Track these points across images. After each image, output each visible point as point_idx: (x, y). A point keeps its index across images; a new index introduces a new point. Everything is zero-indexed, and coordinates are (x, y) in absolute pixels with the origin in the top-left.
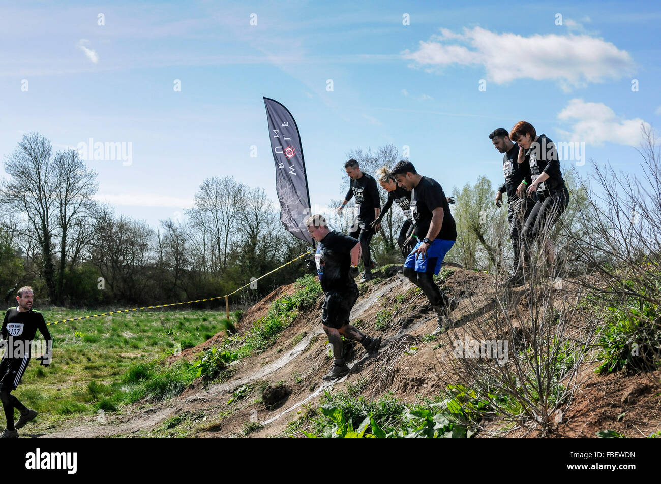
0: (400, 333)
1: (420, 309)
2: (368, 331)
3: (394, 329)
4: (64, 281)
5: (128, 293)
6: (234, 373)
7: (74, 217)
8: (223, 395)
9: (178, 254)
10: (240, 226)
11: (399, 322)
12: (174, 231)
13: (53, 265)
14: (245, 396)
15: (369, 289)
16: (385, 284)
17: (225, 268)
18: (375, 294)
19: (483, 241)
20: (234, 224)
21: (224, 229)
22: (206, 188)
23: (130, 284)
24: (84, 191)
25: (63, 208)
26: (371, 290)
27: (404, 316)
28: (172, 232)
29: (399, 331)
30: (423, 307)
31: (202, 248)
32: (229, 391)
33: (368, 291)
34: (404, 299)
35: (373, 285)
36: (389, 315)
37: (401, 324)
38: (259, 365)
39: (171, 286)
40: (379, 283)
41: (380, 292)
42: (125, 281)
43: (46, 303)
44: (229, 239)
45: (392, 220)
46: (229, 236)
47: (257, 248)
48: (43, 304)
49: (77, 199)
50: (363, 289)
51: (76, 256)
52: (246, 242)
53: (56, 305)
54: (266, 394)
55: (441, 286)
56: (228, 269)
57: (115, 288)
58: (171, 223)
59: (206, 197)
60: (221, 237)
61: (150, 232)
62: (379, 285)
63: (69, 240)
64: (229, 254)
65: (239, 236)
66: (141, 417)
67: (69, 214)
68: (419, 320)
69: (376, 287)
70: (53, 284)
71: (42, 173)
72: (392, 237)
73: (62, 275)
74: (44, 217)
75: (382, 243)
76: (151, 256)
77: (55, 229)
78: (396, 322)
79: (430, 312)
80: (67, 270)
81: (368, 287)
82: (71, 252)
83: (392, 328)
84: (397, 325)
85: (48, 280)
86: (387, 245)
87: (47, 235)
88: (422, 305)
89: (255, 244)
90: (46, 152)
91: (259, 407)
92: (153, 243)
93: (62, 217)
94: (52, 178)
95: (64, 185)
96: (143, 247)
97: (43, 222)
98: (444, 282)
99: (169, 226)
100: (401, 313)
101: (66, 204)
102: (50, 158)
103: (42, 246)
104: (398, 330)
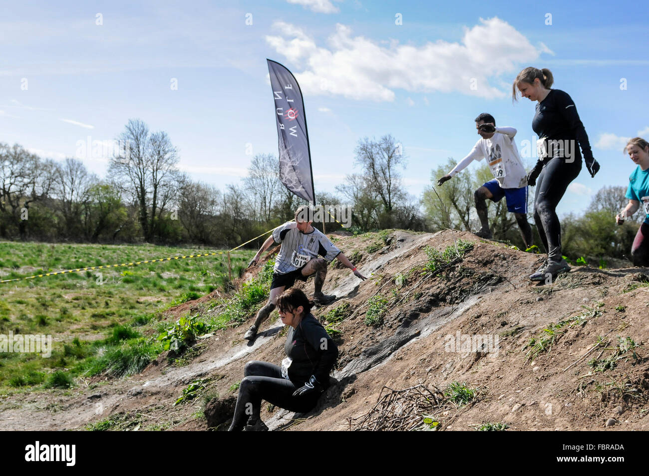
0: (400, 333)
1: (428, 299)
2: (356, 325)
3: (391, 327)
4: (154, 226)
5: (199, 235)
6: (202, 351)
7: (162, 179)
8: (176, 386)
9: (237, 209)
10: (280, 190)
11: (398, 316)
12: (235, 191)
13: (147, 214)
14: (195, 396)
15: (363, 258)
16: (381, 254)
17: (269, 220)
18: (369, 265)
19: (456, 207)
20: (276, 188)
21: (269, 192)
22: (256, 163)
23: (201, 229)
24: (170, 161)
25: (155, 174)
26: (365, 259)
27: (406, 307)
28: (233, 193)
29: (398, 331)
30: (433, 295)
31: (253, 204)
32: (184, 382)
33: (362, 260)
34: (406, 280)
35: (368, 254)
36: (385, 303)
37: (400, 321)
38: (231, 342)
39: (230, 232)
40: (375, 251)
41: (376, 262)
42: (197, 227)
43: (142, 240)
44: (272, 199)
45: (391, 189)
46: (273, 196)
47: (292, 206)
48: (139, 241)
49: (165, 167)
50: (356, 257)
51: (163, 208)
52: (285, 202)
53: (149, 242)
54: (209, 409)
55: (458, 267)
56: (272, 221)
57: (190, 231)
58: (233, 186)
59: (256, 169)
60: (267, 197)
61: (217, 192)
62: (374, 254)
63: (159, 196)
64: (272, 209)
65: (280, 197)
66: (83, 404)
67: (159, 177)
68: (426, 315)
69: (370, 257)
70: (147, 227)
71: (141, 147)
72: (390, 201)
73: (153, 221)
74: (141, 179)
75: (383, 205)
76: (217, 210)
77: (149, 189)
78: (394, 315)
79: (441, 303)
80: (156, 218)
81: (361, 256)
82: (159, 204)
83: (388, 325)
84: (395, 321)
85: (143, 224)
86: (387, 207)
87: (143, 192)
88: (431, 293)
89: (291, 203)
90: (144, 132)
91: (200, 426)
92: (220, 200)
93: (155, 178)
94: (147, 152)
95: (156, 157)
96: (213, 203)
97: (141, 182)
98: (461, 261)
99: (232, 189)
100: (401, 301)
101: (157, 170)
102: (147, 138)
103: (140, 200)
104: (396, 328)
